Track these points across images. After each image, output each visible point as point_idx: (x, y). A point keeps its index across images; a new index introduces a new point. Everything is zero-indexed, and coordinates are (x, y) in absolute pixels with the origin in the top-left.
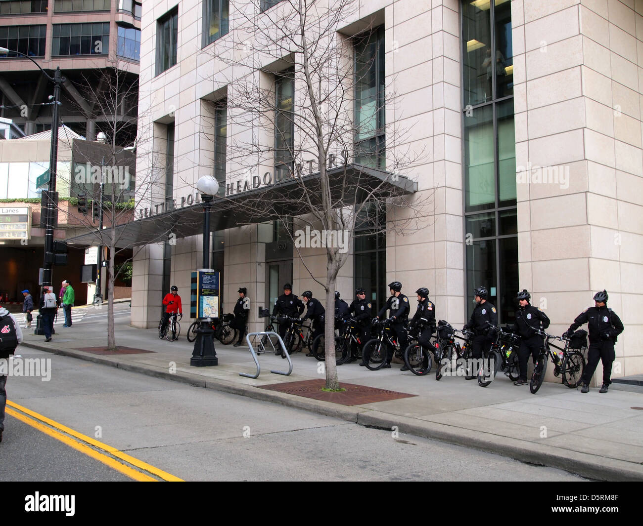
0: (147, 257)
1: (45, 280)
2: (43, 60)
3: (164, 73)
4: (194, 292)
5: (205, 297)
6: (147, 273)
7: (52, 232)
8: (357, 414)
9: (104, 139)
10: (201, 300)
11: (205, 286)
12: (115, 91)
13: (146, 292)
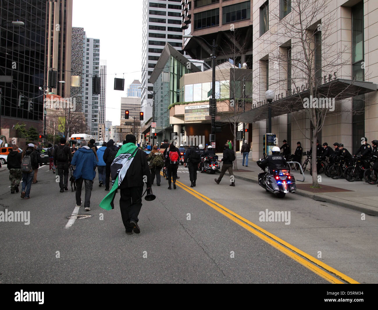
0: (258, 127)
1: (212, 139)
2: (218, 27)
3: (263, 35)
4: (264, 144)
5: (269, 146)
6: (258, 135)
7: (214, 118)
8: (314, 195)
9: (246, 66)
10: (267, 148)
11: (269, 141)
12: (234, 51)
13: (258, 144)
